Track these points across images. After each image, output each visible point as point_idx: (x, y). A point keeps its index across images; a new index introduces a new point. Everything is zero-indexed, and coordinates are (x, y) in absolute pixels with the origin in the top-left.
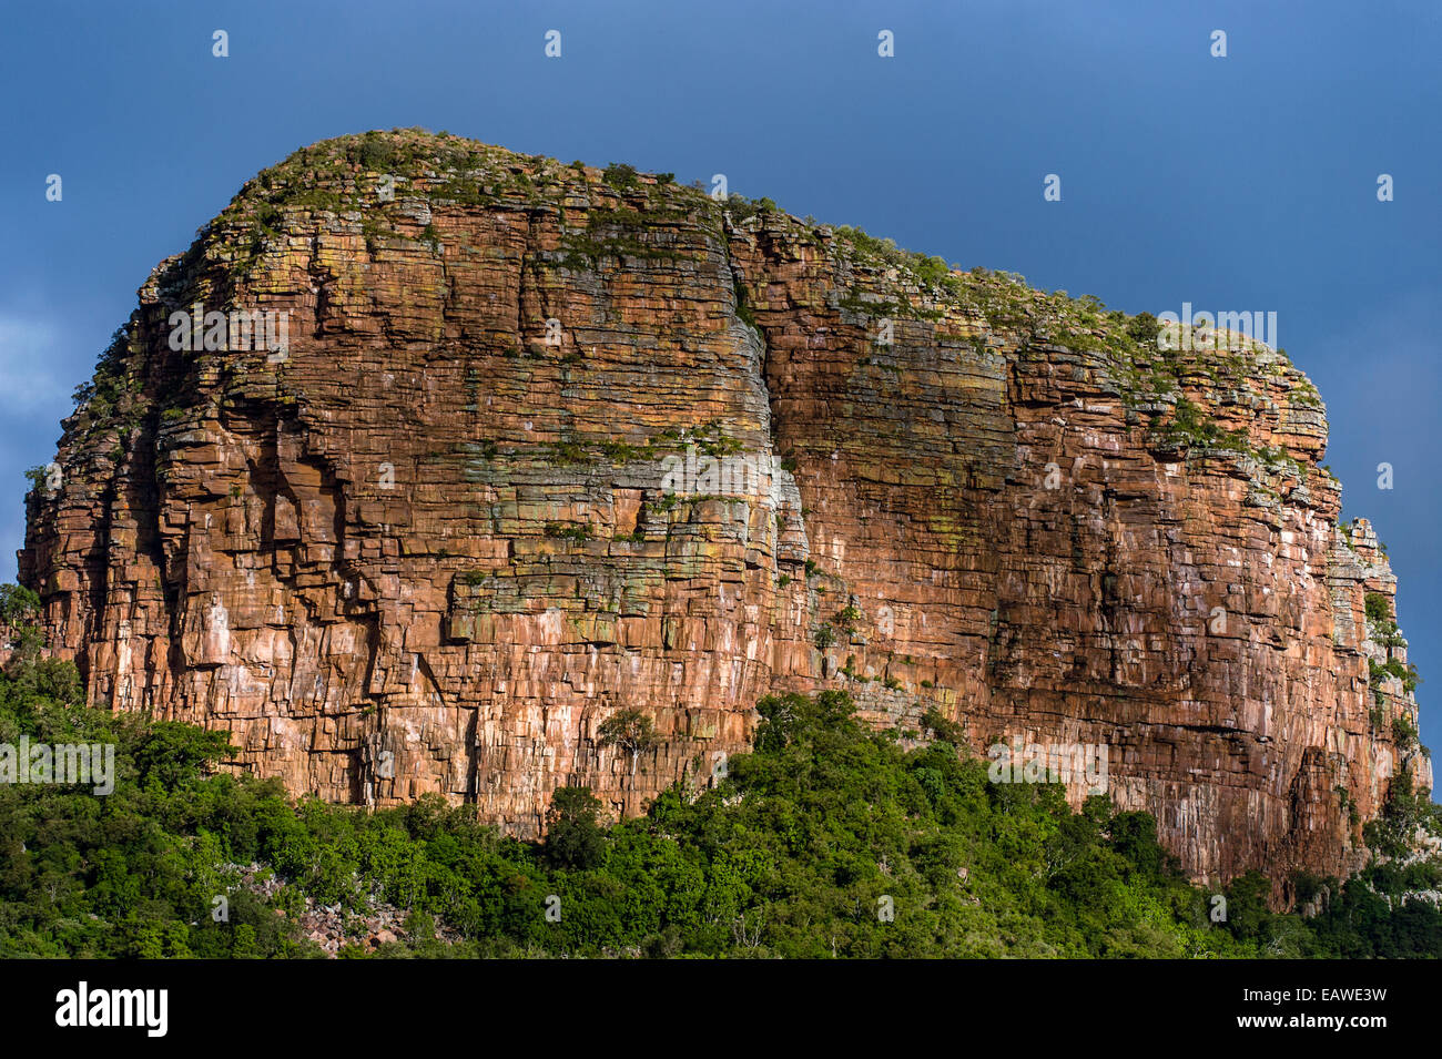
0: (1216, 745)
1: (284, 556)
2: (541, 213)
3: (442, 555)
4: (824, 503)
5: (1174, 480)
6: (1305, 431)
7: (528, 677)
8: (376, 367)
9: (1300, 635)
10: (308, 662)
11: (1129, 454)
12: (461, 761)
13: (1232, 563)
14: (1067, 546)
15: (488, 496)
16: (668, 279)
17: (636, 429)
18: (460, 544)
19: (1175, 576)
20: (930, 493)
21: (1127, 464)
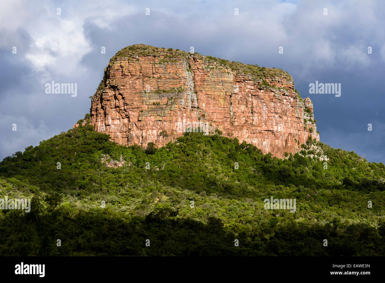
0: (270, 133)
1: (118, 109)
2: (156, 56)
3: (138, 108)
4: (202, 98)
5: (262, 93)
6: (288, 84)
7: (150, 126)
8: (129, 80)
9: (287, 116)
10: (122, 124)
11: (255, 89)
12: (141, 138)
13: (272, 105)
14: (245, 103)
15: (145, 99)
16: (175, 65)
17: (169, 88)
18: (141, 106)
19: (263, 107)
20: (219, 96)
21: (255, 90)
